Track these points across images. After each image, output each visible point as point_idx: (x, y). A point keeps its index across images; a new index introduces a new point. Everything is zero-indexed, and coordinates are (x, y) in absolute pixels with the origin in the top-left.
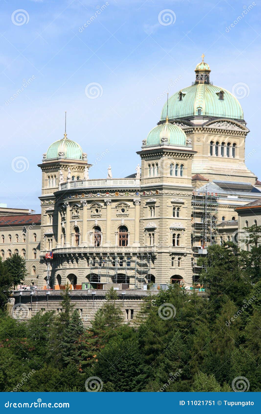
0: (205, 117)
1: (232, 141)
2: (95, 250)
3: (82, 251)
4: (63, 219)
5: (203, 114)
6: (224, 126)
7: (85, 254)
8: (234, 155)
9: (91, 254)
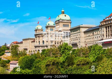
0: (62, 20)
1: (68, 24)
2: (43, 45)
3: (40, 45)
4: (37, 39)
5: (61, 19)
6: (66, 21)
7: (41, 46)
8: (68, 27)
9: (42, 46)
